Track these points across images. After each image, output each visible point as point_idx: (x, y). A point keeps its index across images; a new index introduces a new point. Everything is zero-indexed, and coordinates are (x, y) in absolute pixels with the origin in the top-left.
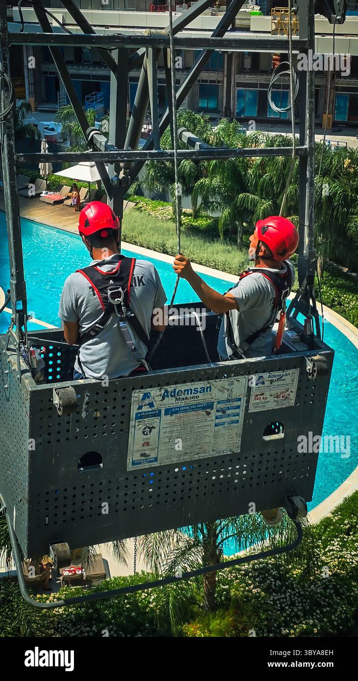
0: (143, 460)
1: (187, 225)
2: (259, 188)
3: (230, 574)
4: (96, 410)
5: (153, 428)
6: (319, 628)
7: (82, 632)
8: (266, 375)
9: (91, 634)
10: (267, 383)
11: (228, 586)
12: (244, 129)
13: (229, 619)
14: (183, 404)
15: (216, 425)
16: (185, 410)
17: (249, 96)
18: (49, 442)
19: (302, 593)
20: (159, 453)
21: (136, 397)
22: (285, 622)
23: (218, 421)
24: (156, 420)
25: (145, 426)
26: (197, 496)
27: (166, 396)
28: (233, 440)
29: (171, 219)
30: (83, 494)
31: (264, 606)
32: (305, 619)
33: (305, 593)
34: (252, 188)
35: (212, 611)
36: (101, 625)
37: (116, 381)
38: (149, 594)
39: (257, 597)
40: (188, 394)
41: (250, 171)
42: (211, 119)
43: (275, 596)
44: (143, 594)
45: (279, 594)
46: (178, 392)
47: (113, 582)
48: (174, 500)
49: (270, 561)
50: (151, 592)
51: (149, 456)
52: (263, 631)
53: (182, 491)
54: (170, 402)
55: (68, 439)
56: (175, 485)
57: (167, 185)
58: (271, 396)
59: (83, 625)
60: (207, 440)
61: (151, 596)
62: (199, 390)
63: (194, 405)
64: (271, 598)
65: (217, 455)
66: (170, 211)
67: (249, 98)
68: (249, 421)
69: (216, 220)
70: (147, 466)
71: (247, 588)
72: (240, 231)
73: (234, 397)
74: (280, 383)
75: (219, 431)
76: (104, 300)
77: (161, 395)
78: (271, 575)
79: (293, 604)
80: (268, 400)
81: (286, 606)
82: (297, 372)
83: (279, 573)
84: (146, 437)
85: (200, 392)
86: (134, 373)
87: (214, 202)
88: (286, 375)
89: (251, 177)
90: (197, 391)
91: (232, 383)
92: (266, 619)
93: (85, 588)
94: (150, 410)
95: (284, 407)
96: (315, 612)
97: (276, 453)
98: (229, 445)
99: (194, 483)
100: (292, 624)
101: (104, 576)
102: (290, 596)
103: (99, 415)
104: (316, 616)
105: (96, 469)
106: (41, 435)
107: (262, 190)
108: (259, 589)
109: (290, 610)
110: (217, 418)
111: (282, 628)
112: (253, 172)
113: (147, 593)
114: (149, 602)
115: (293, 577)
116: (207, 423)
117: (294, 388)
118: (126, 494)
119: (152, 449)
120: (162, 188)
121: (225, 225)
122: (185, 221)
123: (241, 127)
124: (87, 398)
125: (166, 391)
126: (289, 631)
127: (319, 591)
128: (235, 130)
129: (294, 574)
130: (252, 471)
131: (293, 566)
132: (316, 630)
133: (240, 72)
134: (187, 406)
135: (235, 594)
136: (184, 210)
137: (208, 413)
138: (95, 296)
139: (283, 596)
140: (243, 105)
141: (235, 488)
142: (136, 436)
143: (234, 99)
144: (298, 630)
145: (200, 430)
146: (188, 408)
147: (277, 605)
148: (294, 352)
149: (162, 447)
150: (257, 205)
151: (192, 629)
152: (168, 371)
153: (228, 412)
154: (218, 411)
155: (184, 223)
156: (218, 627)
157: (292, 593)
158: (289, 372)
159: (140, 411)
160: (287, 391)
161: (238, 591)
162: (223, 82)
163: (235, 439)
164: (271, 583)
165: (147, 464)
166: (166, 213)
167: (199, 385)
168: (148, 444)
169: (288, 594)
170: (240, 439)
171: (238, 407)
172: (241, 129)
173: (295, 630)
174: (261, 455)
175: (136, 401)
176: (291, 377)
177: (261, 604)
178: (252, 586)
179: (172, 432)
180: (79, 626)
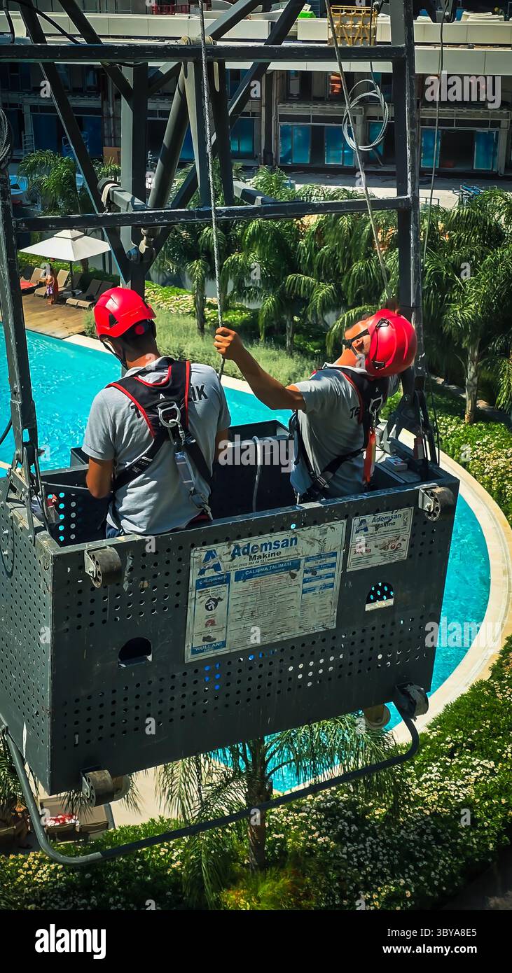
0: (207, 646)
1: (213, 322)
2: (315, 267)
3: (285, 817)
4: (143, 579)
5: (220, 599)
6: (413, 891)
7: (75, 905)
8: (369, 519)
9: (89, 908)
10: (371, 530)
11: (283, 835)
12: (292, 182)
13: (285, 881)
14: (259, 565)
15: (304, 592)
16: (262, 572)
17: (298, 134)
18: (79, 627)
19: (389, 841)
20: (228, 635)
21: (197, 558)
22: (365, 882)
23: (306, 586)
24: (224, 588)
25: (209, 598)
26: (279, 692)
27: (236, 554)
28: (326, 612)
29: (190, 313)
30: (126, 699)
31: (335, 861)
32: (393, 878)
33: (392, 841)
34: (305, 267)
35: (261, 870)
36: (103, 895)
37: (169, 537)
38: (170, 850)
39: (324, 849)
40: (266, 550)
41: (302, 243)
42: (245, 168)
43: (350, 846)
44: (162, 849)
45: (355, 844)
46: (253, 547)
47: (119, 834)
48: (248, 700)
49: (341, 798)
50: (174, 846)
51: (215, 639)
52: (334, 897)
53: (259, 687)
54: (243, 562)
55: (104, 622)
56: (250, 679)
57: (184, 264)
58: (376, 547)
59: (77, 896)
60: (292, 613)
61: (174, 851)
62: (281, 543)
63: (274, 565)
64: (345, 850)
65: (306, 633)
66: (188, 302)
67: (299, 137)
68: (348, 583)
69: (255, 313)
70: (211, 654)
71: (310, 837)
72: (289, 329)
73: (327, 550)
74: (389, 528)
75: (307, 600)
76: (154, 423)
77: (230, 553)
78: (343, 817)
79: (375, 857)
80: (372, 553)
81: (365, 860)
82: (409, 512)
83: (354, 814)
84: (210, 613)
85: (283, 546)
86: (193, 524)
87: (251, 287)
88: (396, 517)
89: (304, 250)
90: (279, 545)
91: (325, 532)
92: (338, 879)
93: (79, 844)
94: (216, 574)
95: (393, 561)
96: (408, 867)
97: (383, 626)
98: (321, 619)
99: (275, 674)
100: (374, 886)
101: (106, 826)
102: (371, 846)
103: (146, 585)
104: (409, 874)
105: (143, 663)
106: (68, 618)
107: (319, 269)
108: (327, 837)
109: (372, 866)
110: (305, 581)
111: (361, 892)
112: (306, 244)
113: (168, 847)
114: (172, 861)
115: (375, 820)
116: (291, 590)
117: (407, 535)
118: (184, 696)
119: (219, 631)
120: (177, 268)
121: (267, 320)
122: (210, 316)
123: (287, 179)
124: (131, 561)
125: (237, 547)
126: (371, 895)
127: (411, 837)
128: (279, 183)
129: (376, 815)
130: (352, 654)
131: (374, 804)
132: (408, 894)
133: (284, 100)
134: (264, 567)
135: (293, 847)
136: (208, 300)
137: (293, 576)
138: (141, 419)
139: (361, 846)
140: (290, 147)
141: (330, 679)
142: (197, 612)
143: (277, 139)
144: (383, 894)
145: (283, 600)
146: (266, 569)
147: (353, 860)
148: (401, 484)
149: (231, 627)
150: (313, 289)
151: (234, 897)
152: (239, 519)
153: (320, 572)
154: (306, 572)
155: (209, 319)
156: (270, 893)
157: (374, 841)
158: (400, 512)
159: (202, 577)
160: (398, 539)
161: (298, 841)
162: (260, 114)
163: (329, 609)
164: (344, 829)
165: (212, 652)
166: (182, 304)
167: (280, 536)
168: (212, 623)
169: (368, 844)
170: (336, 610)
171: (333, 565)
172: (288, 182)
173: (379, 894)
174: (364, 631)
175: (196, 562)
176: (402, 521)
177: (331, 858)
178: (317, 834)
179: (245, 604)
180: (71, 898)
